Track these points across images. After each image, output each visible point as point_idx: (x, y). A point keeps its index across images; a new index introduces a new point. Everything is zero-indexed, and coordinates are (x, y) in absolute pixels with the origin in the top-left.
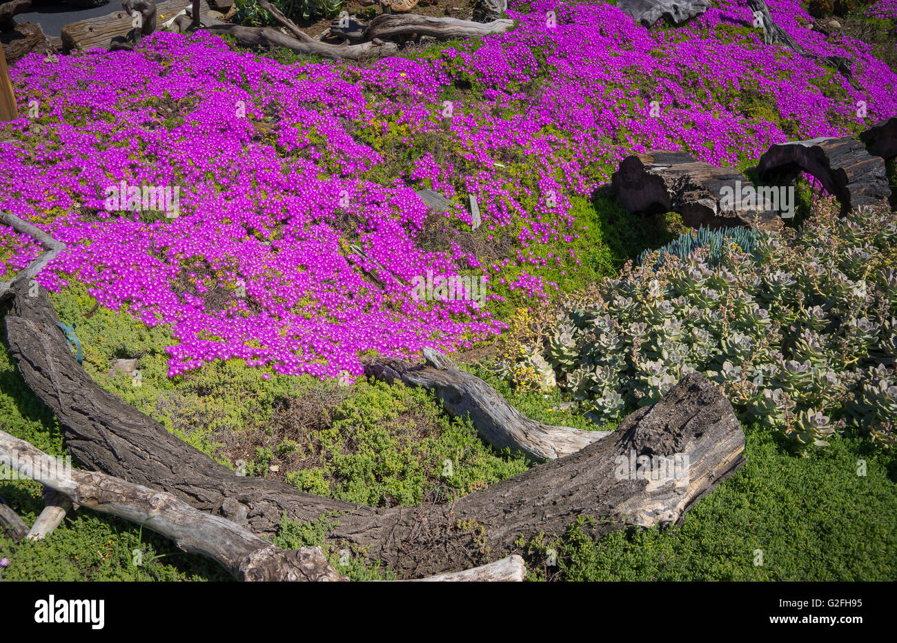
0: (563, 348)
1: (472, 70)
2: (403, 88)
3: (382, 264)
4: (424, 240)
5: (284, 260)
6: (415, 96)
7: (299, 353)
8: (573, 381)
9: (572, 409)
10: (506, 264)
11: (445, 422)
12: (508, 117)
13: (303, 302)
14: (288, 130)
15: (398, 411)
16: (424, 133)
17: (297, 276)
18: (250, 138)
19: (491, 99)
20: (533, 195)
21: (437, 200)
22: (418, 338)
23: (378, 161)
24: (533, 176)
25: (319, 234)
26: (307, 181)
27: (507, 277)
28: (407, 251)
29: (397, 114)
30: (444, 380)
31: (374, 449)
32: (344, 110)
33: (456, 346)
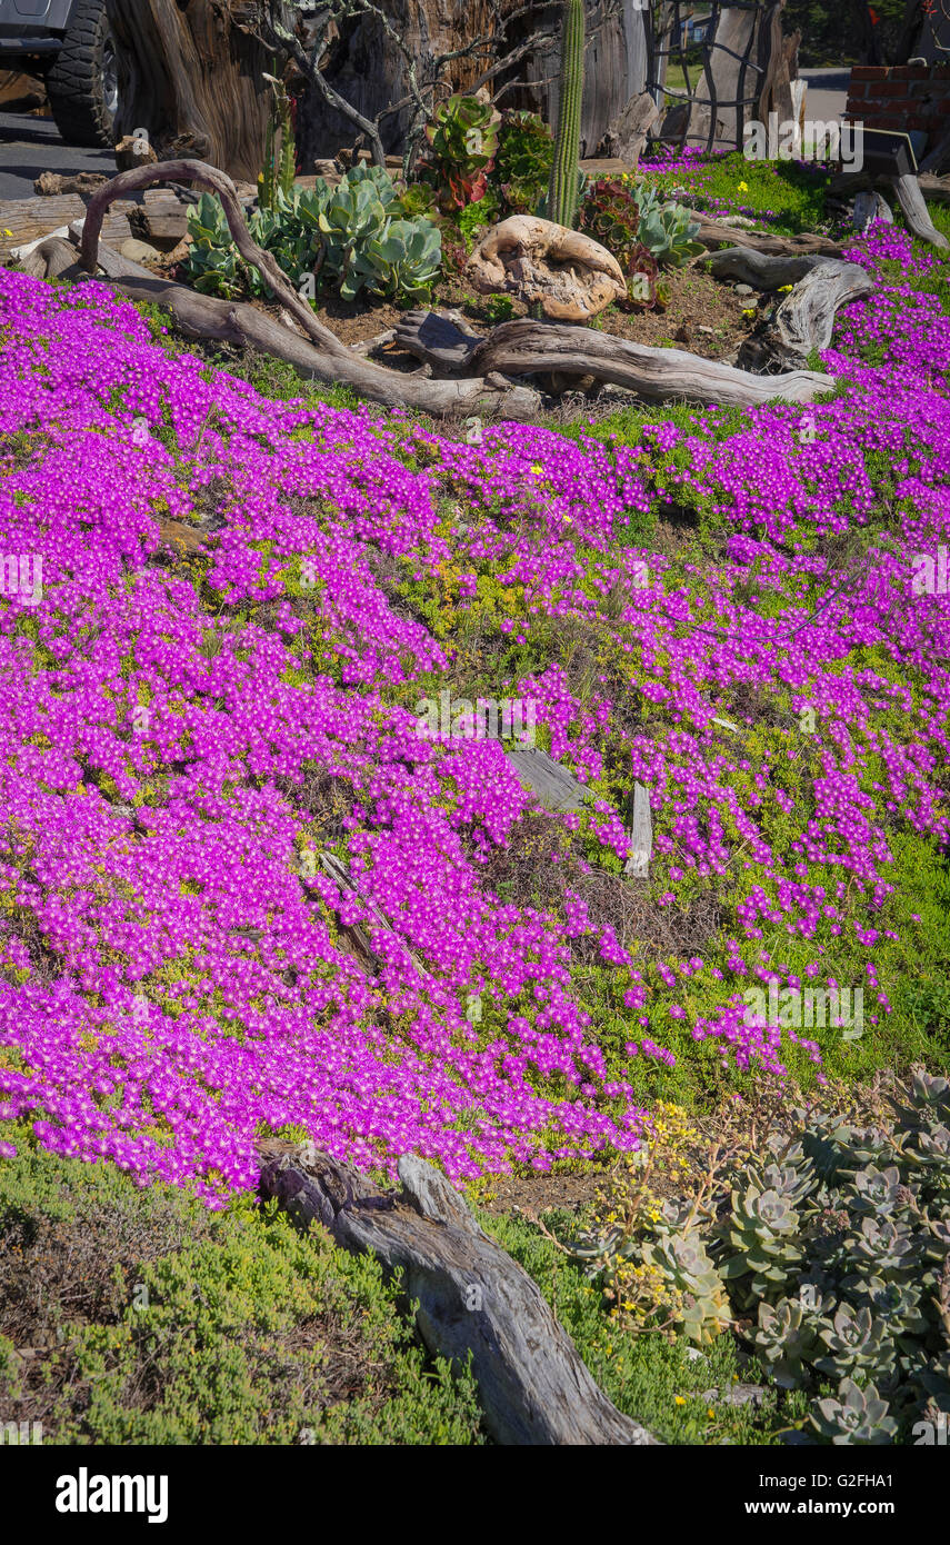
0: (763, 1232)
1: (706, 482)
2: (530, 501)
3: (387, 914)
4: (503, 873)
5: (153, 858)
6: (555, 525)
7: (112, 1102)
8: (773, 1330)
9: (757, 1408)
10: (693, 970)
11: (409, 1368)
12: (770, 611)
13: (173, 972)
14: (239, 551)
15: (293, 1310)
16: (557, 617)
17: (173, 907)
18: (147, 554)
19: (740, 559)
20: (796, 812)
21: (556, 781)
22: (421, 1120)
23: (434, 663)
24: (805, 764)
25: (253, 811)
26: (255, 681)
27: (690, 1003)
28: (455, 894)
29: (503, 559)
30: (431, 1250)
31: (202, 1405)
32: (382, 529)
33: (513, 1158)
